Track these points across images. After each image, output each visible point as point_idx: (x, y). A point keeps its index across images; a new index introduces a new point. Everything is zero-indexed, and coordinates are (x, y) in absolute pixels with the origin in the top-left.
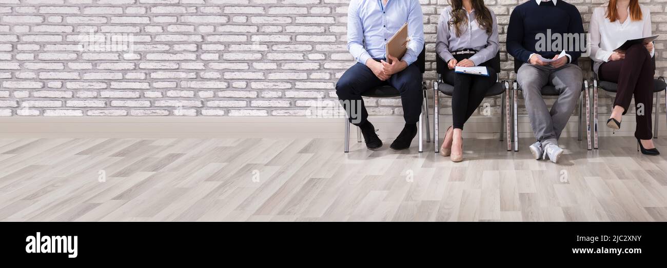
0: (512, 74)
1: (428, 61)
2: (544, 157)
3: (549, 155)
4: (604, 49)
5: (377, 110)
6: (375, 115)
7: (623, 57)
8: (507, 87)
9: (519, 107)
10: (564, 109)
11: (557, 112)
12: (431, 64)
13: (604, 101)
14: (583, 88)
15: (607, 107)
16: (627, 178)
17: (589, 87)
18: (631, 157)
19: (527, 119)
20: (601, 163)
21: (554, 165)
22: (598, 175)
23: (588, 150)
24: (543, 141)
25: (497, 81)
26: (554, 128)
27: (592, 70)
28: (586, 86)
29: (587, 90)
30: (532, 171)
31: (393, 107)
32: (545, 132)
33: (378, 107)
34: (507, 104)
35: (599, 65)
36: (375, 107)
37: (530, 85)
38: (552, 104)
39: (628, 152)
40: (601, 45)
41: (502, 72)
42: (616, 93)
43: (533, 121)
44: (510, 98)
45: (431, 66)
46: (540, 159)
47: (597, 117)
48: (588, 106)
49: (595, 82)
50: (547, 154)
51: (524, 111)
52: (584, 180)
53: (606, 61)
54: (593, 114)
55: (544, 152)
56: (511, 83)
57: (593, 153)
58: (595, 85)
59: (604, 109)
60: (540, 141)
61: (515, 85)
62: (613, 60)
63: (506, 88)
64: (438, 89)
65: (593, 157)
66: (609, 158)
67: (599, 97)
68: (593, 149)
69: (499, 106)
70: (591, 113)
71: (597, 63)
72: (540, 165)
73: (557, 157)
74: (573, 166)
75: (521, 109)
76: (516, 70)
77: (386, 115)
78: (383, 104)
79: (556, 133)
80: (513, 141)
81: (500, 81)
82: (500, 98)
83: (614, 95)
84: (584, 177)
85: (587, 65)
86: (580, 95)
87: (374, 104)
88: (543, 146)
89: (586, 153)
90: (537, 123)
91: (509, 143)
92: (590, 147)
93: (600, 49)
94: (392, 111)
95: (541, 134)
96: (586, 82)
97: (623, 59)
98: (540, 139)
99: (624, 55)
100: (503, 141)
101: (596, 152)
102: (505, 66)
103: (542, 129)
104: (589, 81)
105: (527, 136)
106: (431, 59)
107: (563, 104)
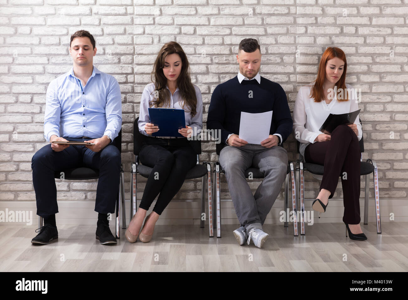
0: (213, 156)
1: (124, 142)
2: (248, 243)
3: (254, 240)
4: (311, 130)
5: (68, 194)
6: (66, 200)
7: (329, 138)
8: (209, 170)
9: (222, 191)
10: (269, 192)
11: (262, 196)
12: (127, 145)
13: (311, 185)
14: (289, 171)
15: (315, 191)
16: (332, 261)
17: (295, 170)
18: (338, 242)
19: (229, 204)
20: (307, 248)
21: (259, 251)
22: (303, 259)
23: (295, 236)
24: (248, 226)
25: (198, 163)
26: (259, 213)
27: (298, 152)
28: (292, 169)
29: (292, 172)
30: (236, 256)
31: (85, 191)
32: (249, 216)
33: (69, 191)
34: (209, 187)
35: (305, 147)
36: (67, 191)
37: (234, 167)
38: (257, 188)
39: (336, 238)
40: (308, 125)
41: (203, 154)
42: (323, 176)
43: (237, 205)
44: (212, 181)
45: (127, 147)
46: (244, 244)
47: (303, 202)
48: (294, 189)
49: (301, 164)
50: (251, 240)
51: (226, 195)
52: (290, 263)
53: (312, 142)
54: (300, 198)
55: (248, 237)
56: (212, 165)
57: (300, 239)
58: (302, 168)
59: (311, 194)
60: (244, 226)
61: (218, 166)
62: (320, 141)
63: (207, 171)
64: (137, 172)
65: (300, 243)
66: (315, 243)
67: (306, 181)
68: (300, 236)
69: (200, 190)
70: (298, 198)
71: (303, 145)
72: (244, 251)
73: (261, 241)
74: (278, 251)
75: (224, 194)
76: (218, 151)
77: (78, 200)
78: (75, 188)
79: (261, 219)
80: (215, 227)
81: (202, 163)
82: (201, 181)
83: (320, 178)
84: (290, 261)
85: (293, 146)
86: (285, 177)
87: (65, 188)
88: (247, 230)
89: (293, 239)
90: (241, 207)
91: (211, 229)
92: (296, 233)
93: (306, 129)
94: (84, 195)
95: (246, 218)
96: (291, 165)
97: (329, 141)
98: (244, 223)
99: (330, 136)
100: (204, 227)
101: (303, 238)
102: (207, 147)
103: (246, 213)
104: (295, 163)
105: (230, 222)
106: (127, 140)
107: (267, 187)
